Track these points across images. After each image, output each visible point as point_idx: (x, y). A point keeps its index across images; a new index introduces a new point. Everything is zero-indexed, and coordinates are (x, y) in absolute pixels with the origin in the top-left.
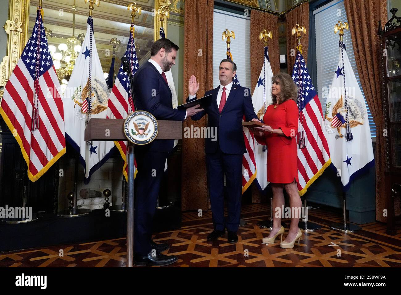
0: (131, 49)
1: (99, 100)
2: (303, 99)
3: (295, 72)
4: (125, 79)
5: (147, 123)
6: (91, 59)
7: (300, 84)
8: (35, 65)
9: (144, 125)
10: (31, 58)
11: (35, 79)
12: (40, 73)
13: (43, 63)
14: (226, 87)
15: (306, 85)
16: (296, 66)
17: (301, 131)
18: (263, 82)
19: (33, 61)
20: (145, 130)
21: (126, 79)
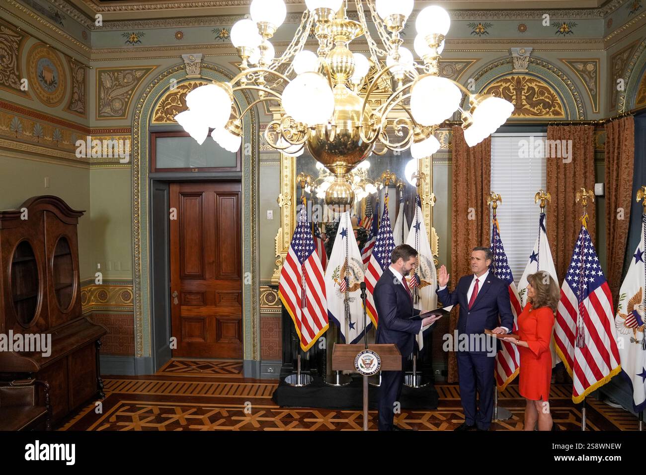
0: (386, 222)
1: (356, 277)
2: (585, 286)
3: (577, 250)
4: (379, 255)
5: (372, 359)
6: (347, 238)
7: (582, 266)
8: (302, 250)
9: (370, 361)
10: (299, 245)
11: (302, 263)
12: (306, 257)
13: (307, 248)
14: (479, 279)
15: (591, 269)
16: (579, 243)
17: (581, 326)
18: (537, 257)
19: (300, 248)
20: (370, 364)
21: (381, 255)
